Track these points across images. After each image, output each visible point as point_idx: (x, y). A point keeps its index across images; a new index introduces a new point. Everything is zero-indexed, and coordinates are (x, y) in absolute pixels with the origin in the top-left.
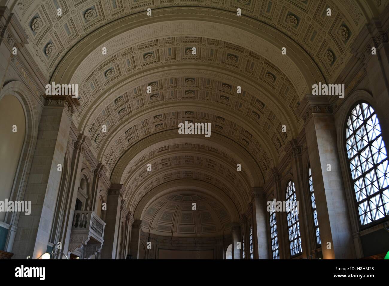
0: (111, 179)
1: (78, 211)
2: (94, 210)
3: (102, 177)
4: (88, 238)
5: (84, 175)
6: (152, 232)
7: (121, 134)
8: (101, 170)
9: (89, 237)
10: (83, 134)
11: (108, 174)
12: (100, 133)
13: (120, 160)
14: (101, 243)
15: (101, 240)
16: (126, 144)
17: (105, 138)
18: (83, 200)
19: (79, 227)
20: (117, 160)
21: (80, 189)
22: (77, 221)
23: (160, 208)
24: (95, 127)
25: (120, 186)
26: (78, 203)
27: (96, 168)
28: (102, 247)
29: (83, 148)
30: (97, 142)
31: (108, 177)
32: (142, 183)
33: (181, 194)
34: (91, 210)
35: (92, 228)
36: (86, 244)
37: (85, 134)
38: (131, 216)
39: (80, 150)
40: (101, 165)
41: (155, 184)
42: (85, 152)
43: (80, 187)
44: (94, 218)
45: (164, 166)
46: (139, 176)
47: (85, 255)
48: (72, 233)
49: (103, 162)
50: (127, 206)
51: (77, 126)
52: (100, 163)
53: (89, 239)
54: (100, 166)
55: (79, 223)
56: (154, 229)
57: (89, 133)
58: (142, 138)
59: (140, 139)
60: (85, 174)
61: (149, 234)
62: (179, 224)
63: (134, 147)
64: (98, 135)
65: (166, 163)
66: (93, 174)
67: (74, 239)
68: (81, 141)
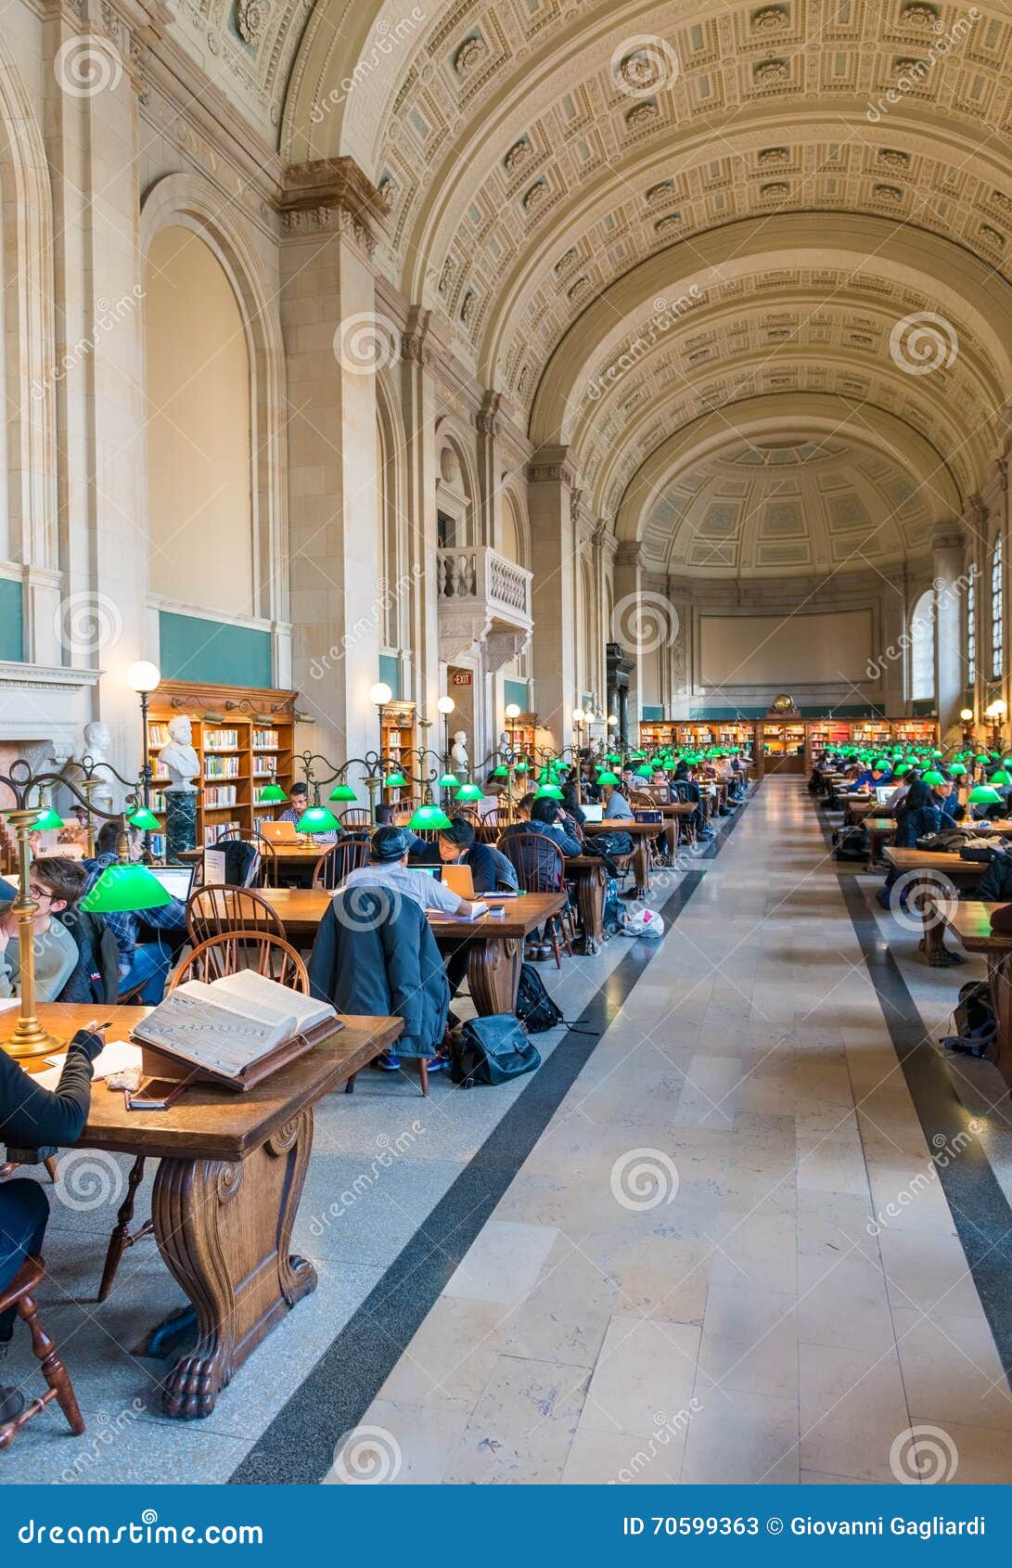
0: (532, 433)
1: (449, 551)
2: (492, 546)
3: (503, 432)
4: (485, 623)
5: (448, 437)
6: (675, 569)
7: (541, 275)
8: (495, 409)
9: (488, 620)
10: (419, 306)
11: (519, 419)
12: (473, 286)
13: (552, 365)
14: (525, 631)
15: (524, 620)
16: (561, 309)
17: (492, 302)
18: (457, 513)
19: (456, 595)
20: (542, 368)
21: (442, 481)
22: (449, 578)
23: (695, 495)
24: (453, 272)
25: (560, 452)
26: (444, 524)
27: (479, 407)
28: (529, 641)
29: (429, 355)
30: (471, 321)
31: (520, 427)
32: (631, 427)
33: (759, 446)
34: (484, 543)
35: (494, 594)
36: (483, 639)
37: (426, 305)
38: (608, 534)
39: (420, 360)
40: (494, 396)
41: (670, 425)
42: (439, 363)
43: (440, 476)
44: (495, 567)
45: (699, 361)
46: (619, 407)
47: (488, 664)
48: (441, 612)
49: (500, 384)
50: (590, 504)
51: (397, 286)
52: (488, 388)
53: (489, 627)
54: (490, 400)
55: (456, 583)
56: (680, 560)
57: (437, 294)
58: (614, 276)
59: (606, 281)
60: (448, 432)
61: (669, 577)
62: (759, 539)
63: (589, 313)
64: (469, 295)
65: (704, 349)
66: (474, 428)
67: (448, 628)
68: (418, 331)
